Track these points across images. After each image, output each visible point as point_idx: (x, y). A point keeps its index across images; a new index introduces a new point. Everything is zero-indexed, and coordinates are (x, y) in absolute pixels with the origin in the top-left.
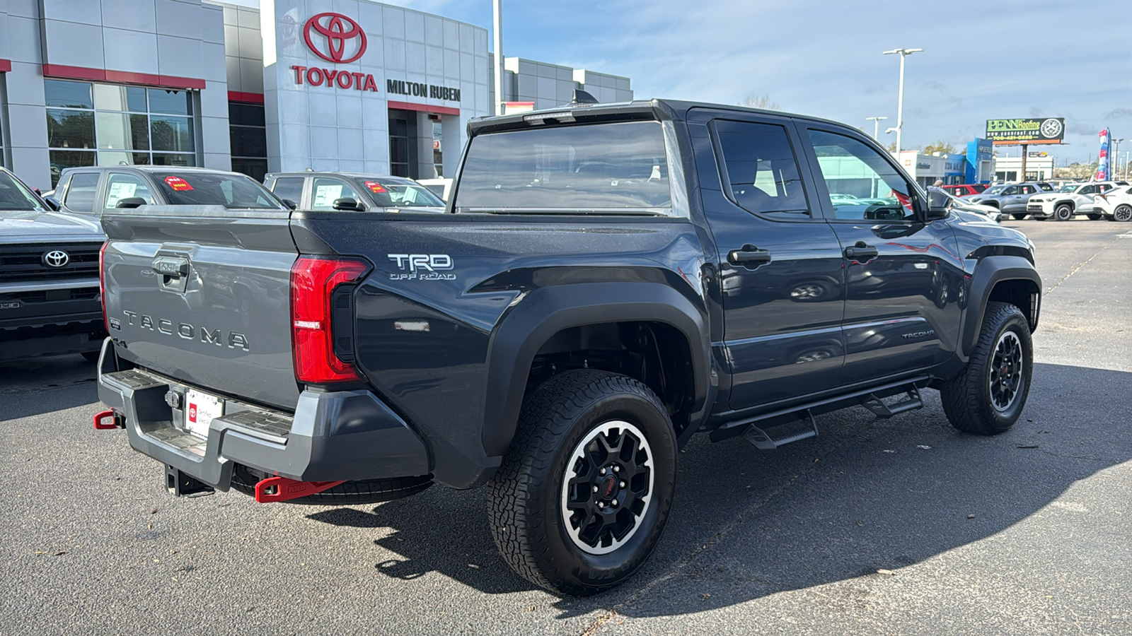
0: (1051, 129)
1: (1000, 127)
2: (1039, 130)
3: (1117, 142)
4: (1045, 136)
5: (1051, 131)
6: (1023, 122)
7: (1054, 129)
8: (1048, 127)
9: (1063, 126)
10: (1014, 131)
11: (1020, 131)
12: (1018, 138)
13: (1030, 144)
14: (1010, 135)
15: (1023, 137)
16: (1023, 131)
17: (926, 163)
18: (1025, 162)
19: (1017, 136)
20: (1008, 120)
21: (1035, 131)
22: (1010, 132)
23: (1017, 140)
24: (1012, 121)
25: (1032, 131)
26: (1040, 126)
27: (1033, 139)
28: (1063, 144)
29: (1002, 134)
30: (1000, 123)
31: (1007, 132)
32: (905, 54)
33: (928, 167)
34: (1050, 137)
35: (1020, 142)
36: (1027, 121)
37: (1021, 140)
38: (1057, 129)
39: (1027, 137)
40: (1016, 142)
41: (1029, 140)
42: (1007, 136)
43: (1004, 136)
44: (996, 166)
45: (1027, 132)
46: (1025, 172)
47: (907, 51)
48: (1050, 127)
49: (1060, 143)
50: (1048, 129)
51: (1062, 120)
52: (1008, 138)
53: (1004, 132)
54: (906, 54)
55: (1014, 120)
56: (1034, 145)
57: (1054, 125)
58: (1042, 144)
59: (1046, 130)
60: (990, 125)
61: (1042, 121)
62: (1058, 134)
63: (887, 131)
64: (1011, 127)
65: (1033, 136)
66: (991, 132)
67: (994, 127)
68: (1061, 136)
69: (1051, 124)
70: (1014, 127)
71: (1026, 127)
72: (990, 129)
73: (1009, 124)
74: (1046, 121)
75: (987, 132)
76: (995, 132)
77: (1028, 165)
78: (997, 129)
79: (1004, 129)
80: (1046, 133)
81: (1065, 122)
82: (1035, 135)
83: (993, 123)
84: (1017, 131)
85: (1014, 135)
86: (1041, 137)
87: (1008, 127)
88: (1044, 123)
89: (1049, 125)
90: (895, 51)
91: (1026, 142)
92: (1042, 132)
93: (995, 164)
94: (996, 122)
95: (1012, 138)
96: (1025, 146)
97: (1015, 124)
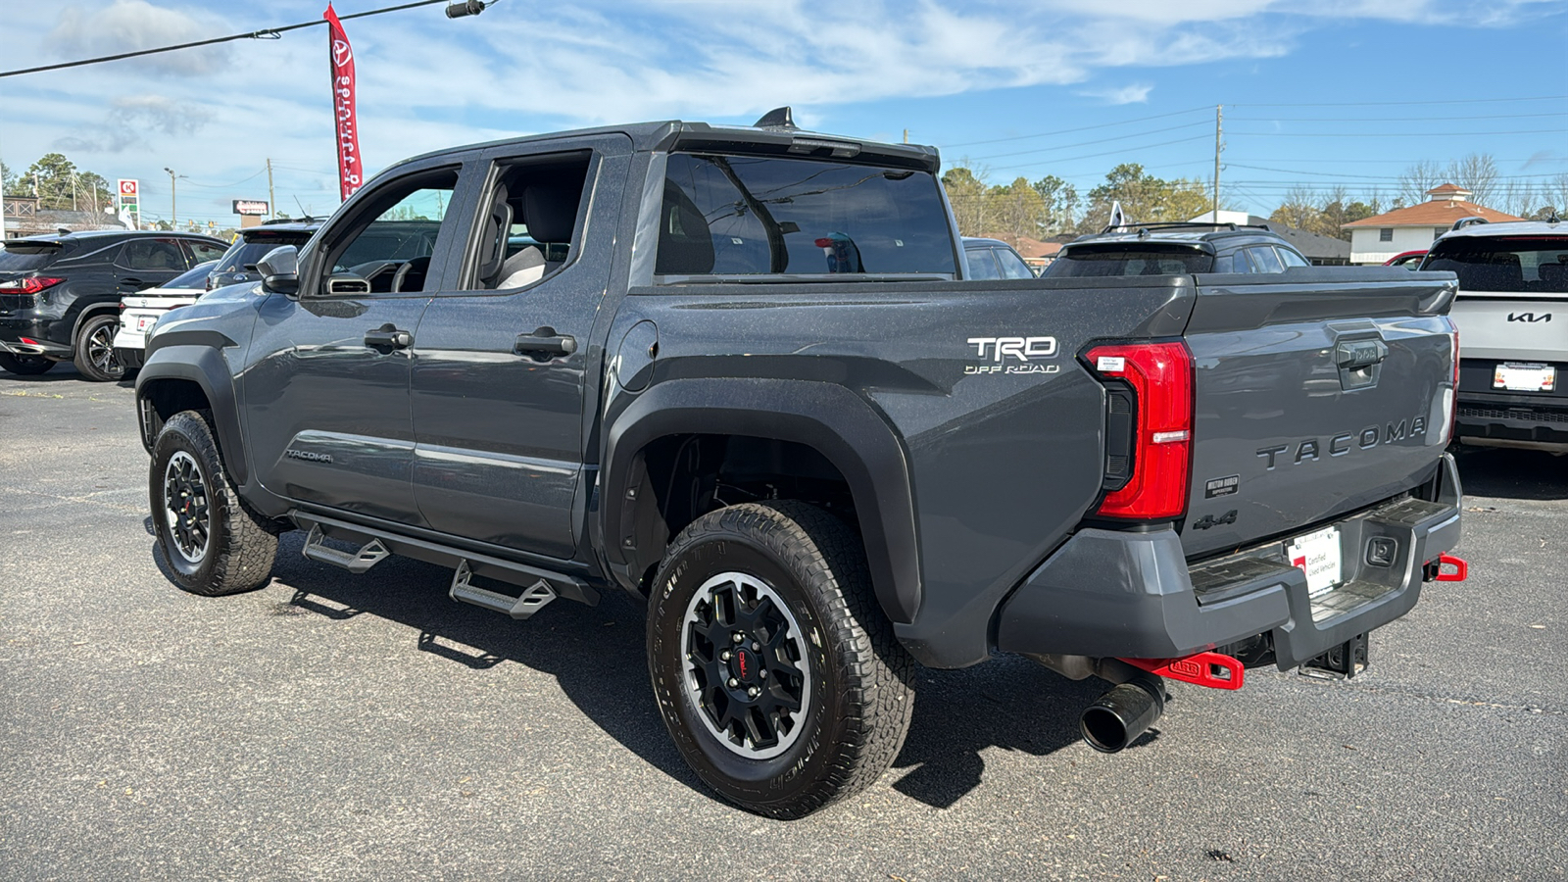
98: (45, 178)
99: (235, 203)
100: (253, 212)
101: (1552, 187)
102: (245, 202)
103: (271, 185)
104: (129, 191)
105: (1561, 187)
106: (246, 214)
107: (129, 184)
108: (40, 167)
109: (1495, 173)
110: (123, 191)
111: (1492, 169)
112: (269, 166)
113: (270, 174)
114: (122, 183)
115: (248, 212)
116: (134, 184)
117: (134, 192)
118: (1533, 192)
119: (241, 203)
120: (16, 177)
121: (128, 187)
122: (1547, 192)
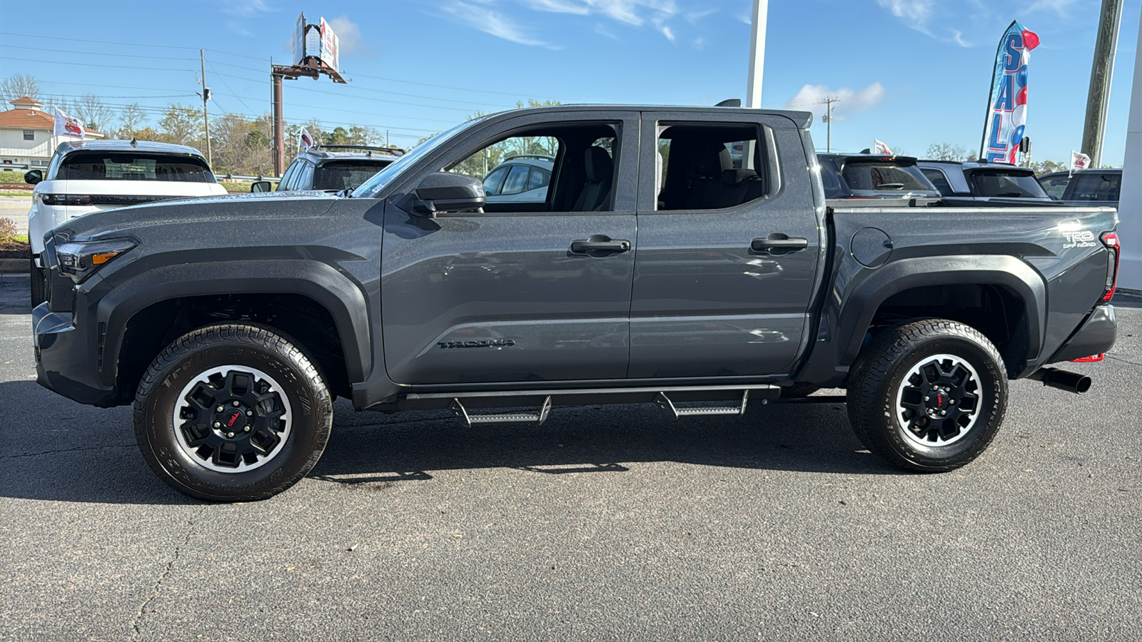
101: (80, 104)
105: (87, 104)
109: (37, 90)
111: (35, 87)
118: (67, 106)
122: (78, 107)
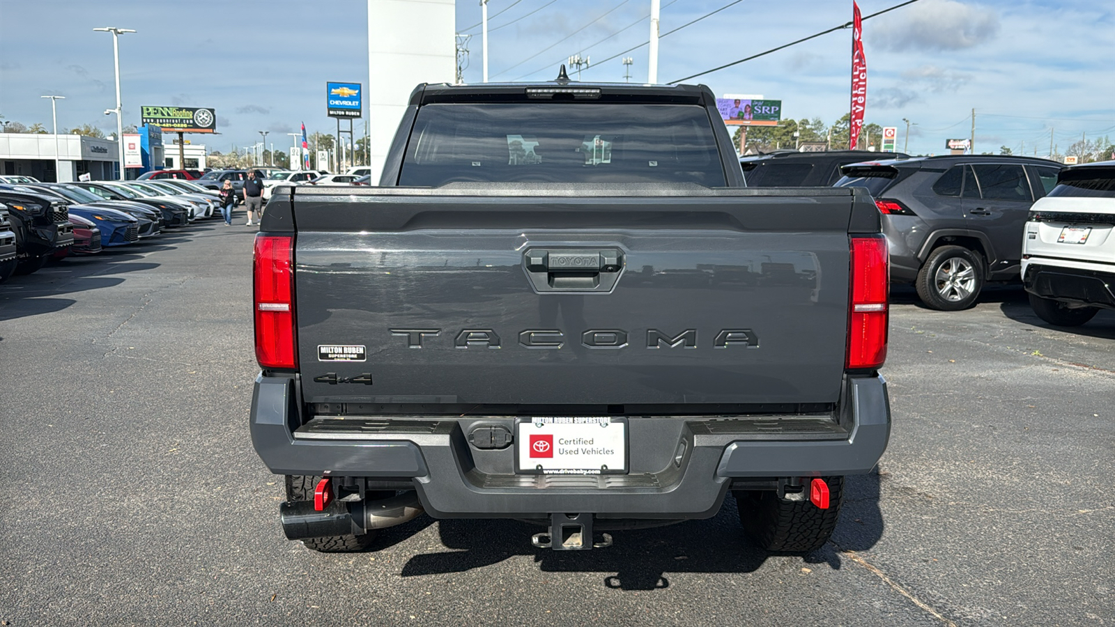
0: (203, 119)
1: (155, 113)
2: (193, 119)
3: (264, 134)
4: (199, 125)
5: (204, 121)
6: (177, 110)
7: (206, 118)
8: (200, 117)
9: (214, 116)
10: (169, 119)
11: (175, 119)
12: (174, 125)
13: (186, 132)
14: (166, 123)
15: (179, 125)
16: (178, 119)
17: (103, 147)
18: (182, 150)
19: (172, 123)
20: (162, 108)
21: (189, 120)
22: (166, 119)
23: (173, 127)
24: (167, 109)
25: (186, 119)
26: (193, 115)
27: (188, 127)
28: (216, 134)
29: (158, 121)
30: (155, 109)
31: (162, 119)
32: (117, 33)
33: (105, 151)
34: (204, 126)
35: (176, 129)
36: (180, 109)
37: (177, 127)
38: (208, 119)
39: (182, 125)
40: (172, 129)
41: (184, 128)
42: (163, 123)
43: (159, 122)
44: (165, 152)
45: (182, 120)
46: (184, 159)
47: (119, 31)
48: (203, 117)
49: (213, 133)
50: (201, 118)
51: (212, 111)
52: (164, 125)
53: (159, 119)
54: (119, 33)
55: (168, 108)
56: (189, 133)
57: (206, 115)
58: (197, 133)
59: (199, 119)
60: (145, 112)
61: (194, 110)
62: (210, 123)
63: (105, 112)
64: (166, 114)
65: (188, 124)
66: (146, 118)
67: (149, 114)
68: (213, 126)
69: (203, 114)
70: (169, 115)
71: (180, 115)
72: (145, 115)
73: (164, 112)
74: (198, 111)
75: (143, 118)
76: (150, 119)
77: (185, 152)
78: (152, 116)
79: (159, 116)
80: (199, 123)
81: (216, 113)
82: (189, 124)
83: (148, 110)
84: (172, 119)
85: (169, 123)
86: (195, 126)
87: (163, 114)
88: (196, 112)
89: (201, 115)
90: (107, 29)
91: (181, 130)
92: (196, 121)
93: (163, 150)
94: (151, 109)
95: (167, 125)
96: (181, 134)
97: (169, 112)
98: (844, 128)
99: (948, 141)
100: (960, 147)
102: (955, 140)
103: (973, 127)
104: (890, 135)
106: (954, 149)
107: (890, 131)
108: (842, 122)
110: (886, 135)
112: (973, 114)
113: (973, 119)
114: (886, 130)
115: (956, 147)
116: (894, 130)
117: (893, 136)
119: (952, 141)
120: (827, 129)
121: (890, 133)
